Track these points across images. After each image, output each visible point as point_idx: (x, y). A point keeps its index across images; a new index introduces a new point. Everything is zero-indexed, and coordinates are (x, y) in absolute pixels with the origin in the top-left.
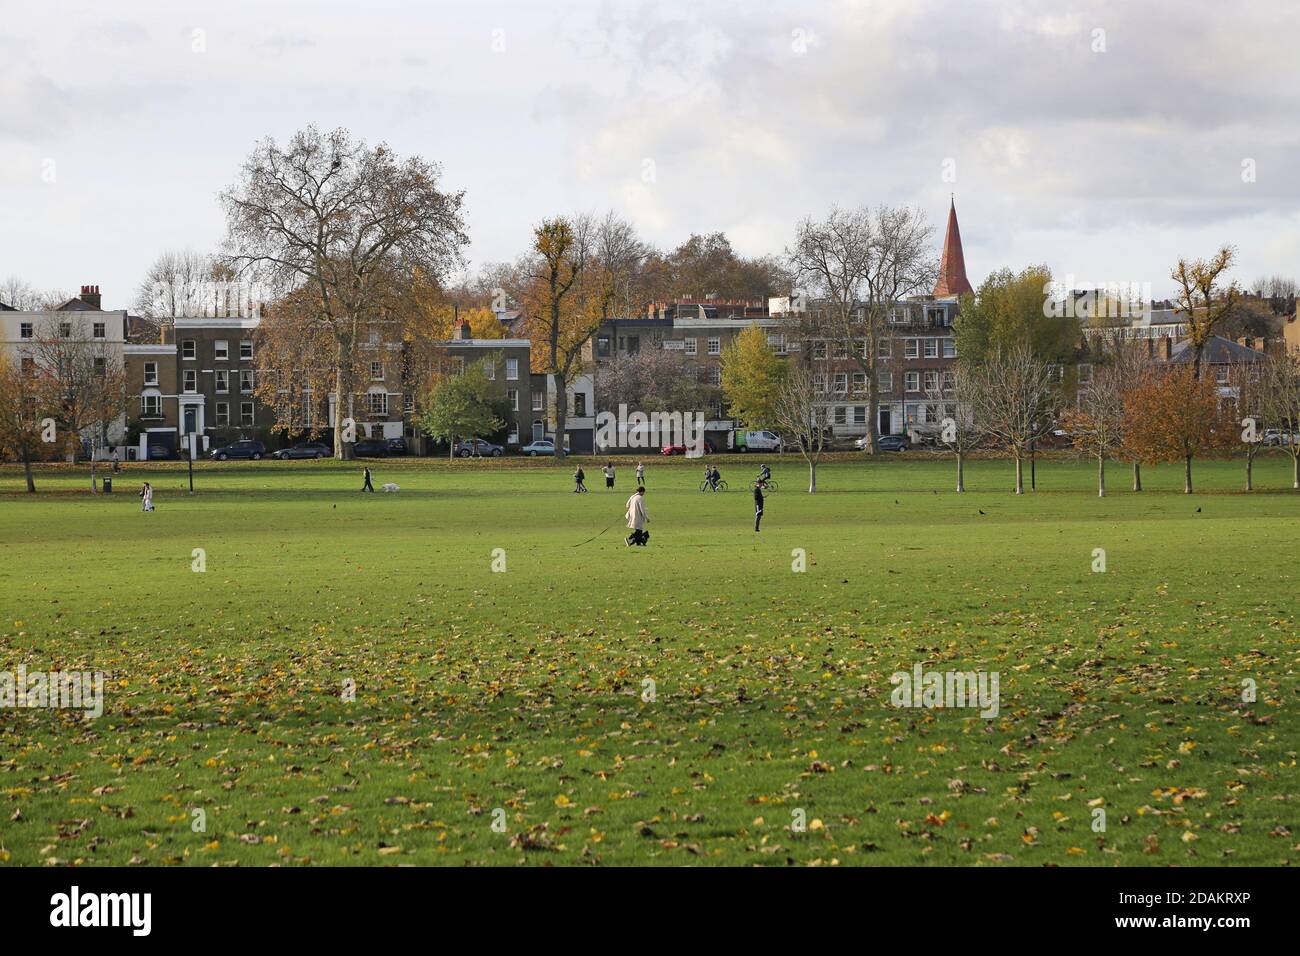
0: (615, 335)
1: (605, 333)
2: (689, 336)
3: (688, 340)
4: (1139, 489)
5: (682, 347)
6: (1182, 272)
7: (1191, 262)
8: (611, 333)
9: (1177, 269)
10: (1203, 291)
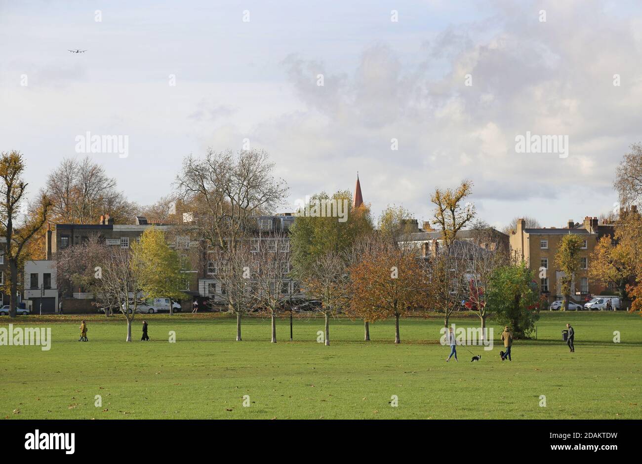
0: (73, 235)
1: (65, 233)
2: (123, 236)
3: (123, 238)
4: (368, 339)
5: (119, 242)
6: (438, 198)
7: (444, 190)
8: (70, 234)
9: (434, 195)
10: (451, 210)
